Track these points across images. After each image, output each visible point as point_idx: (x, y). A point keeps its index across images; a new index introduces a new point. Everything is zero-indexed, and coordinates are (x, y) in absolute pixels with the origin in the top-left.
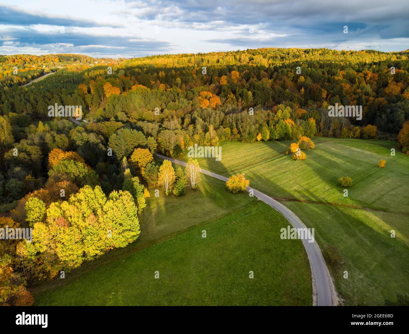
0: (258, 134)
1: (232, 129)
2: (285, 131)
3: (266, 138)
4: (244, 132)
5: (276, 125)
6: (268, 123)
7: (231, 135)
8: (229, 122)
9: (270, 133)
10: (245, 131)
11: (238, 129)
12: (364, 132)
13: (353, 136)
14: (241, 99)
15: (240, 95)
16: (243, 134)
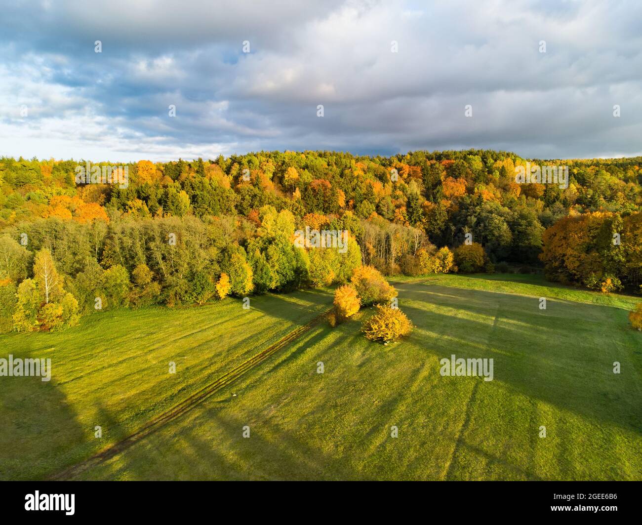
0: (218, 278)
1: (131, 268)
2: (294, 263)
3: (243, 288)
4: (171, 274)
5: (266, 248)
6: (243, 243)
7: (131, 289)
8: (122, 248)
9: (255, 273)
10: (175, 271)
11: (152, 268)
12: (461, 257)
13: (441, 268)
14: (161, 209)
15: (160, 202)
16: (169, 279)
